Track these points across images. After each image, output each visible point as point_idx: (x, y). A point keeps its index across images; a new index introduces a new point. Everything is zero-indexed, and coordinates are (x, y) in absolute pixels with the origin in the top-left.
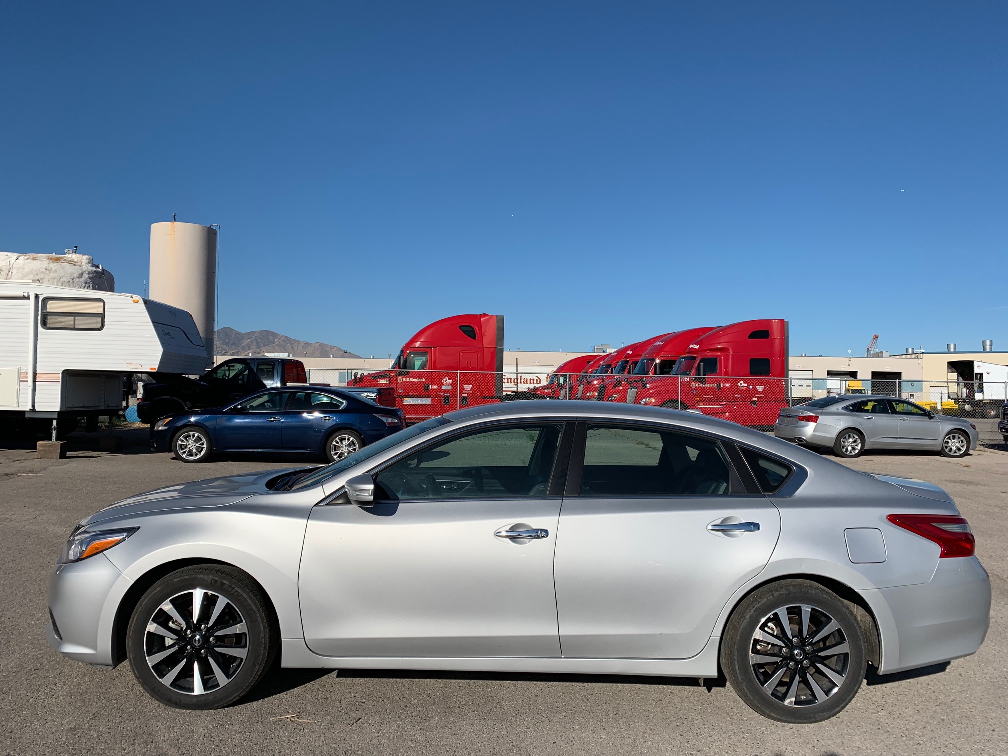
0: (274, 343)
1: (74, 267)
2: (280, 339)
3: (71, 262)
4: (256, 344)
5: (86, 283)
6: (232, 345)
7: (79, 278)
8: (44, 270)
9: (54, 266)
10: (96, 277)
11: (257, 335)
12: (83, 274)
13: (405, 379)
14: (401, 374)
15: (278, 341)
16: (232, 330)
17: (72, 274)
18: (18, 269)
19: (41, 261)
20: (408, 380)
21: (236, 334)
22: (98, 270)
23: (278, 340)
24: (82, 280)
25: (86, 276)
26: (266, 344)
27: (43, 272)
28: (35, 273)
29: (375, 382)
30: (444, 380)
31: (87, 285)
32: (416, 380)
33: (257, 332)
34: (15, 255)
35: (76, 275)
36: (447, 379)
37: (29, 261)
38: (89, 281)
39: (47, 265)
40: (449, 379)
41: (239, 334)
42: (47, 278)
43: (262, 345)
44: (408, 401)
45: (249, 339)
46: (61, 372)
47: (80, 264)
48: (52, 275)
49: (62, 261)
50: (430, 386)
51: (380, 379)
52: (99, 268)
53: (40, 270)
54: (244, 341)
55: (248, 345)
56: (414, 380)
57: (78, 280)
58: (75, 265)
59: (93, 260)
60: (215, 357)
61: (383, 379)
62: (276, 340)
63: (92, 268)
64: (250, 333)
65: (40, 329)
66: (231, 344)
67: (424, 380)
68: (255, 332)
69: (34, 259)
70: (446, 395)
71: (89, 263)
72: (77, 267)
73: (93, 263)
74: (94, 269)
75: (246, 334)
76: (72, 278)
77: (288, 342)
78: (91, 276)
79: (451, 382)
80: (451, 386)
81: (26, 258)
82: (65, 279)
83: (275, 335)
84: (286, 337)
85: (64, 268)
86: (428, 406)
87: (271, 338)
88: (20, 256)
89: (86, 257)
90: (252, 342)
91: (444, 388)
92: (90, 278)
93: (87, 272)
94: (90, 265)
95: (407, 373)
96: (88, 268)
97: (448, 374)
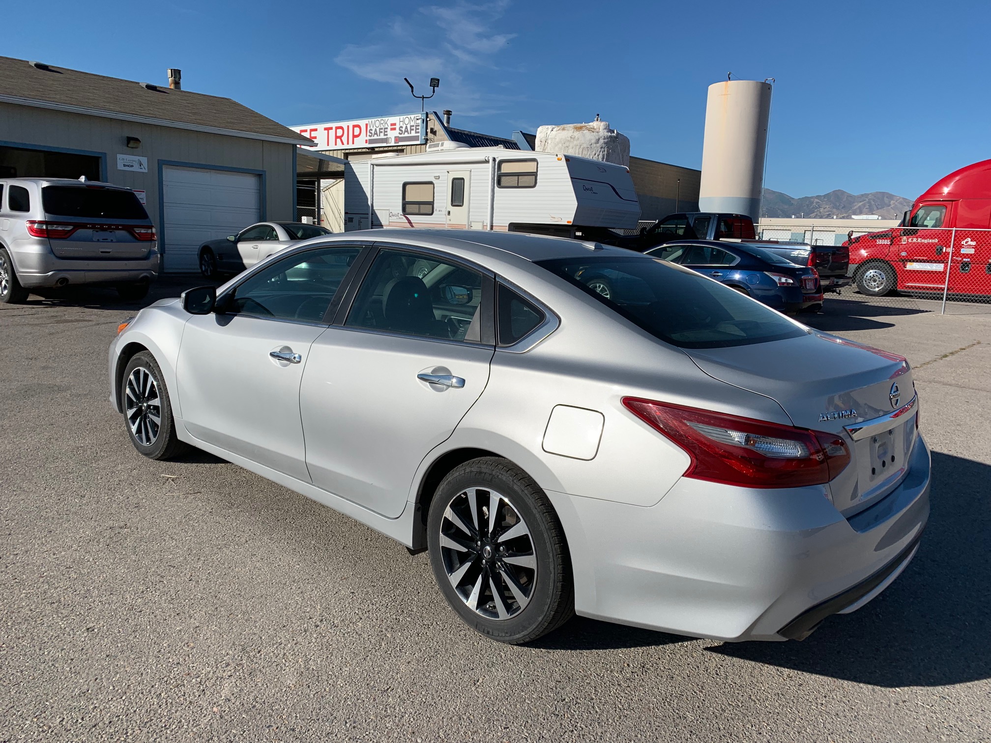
0: (890, 205)
1: (592, 133)
2: (896, 201)
3: (592, 130)
4: (868, 207)
5: (601, 148)
6: (843, 208)
7: (596, 143)
8: (569, 139)
9: (577, 134)
10: (610, 141)
11: (870, 198)
12: (599, 139)
13: (910, 239)
14: (907, 233)
15: (894, 204)
16: (843, 192)
17: (590, 140)
18: (551, 139)
19: (568, 130)
20: (915, 240)
21: (848, 196)
22: (613, 134)
23: (895, 201)
24: (598, 145)
25: (602, 141)
26: (880, 206)
27: (568, 141)
28: (563, 142)
29: (872, 242)
30: (965, 241)
31: (603, 150)
32: (926, 241)
33: (871, 194)
34: (550, 127)
35: (593, 141)
36: (969, 239)
37: (559, 131)
38: (604, 146)
39: (571, 134)
40: (971, 241)
41: (850, 196)
42: (571, 145)
43: (875, 208)
44: (912, 266)
45: (861, 202)
46: (508, 225)
47: (598, 130)
48: (575, 142)
49: (584, 128)
50: (944, 248)
51: (880, 239)
52: (614, 132)
53: (567, 138)
54: (856, 204)
55: (860, 207)
56: (923, 241)
57: (595, 145)
58: (593, 132)
59: (609, 126)
60: (760, 219)
61: (883, 238)
62: (892, 202)
63: (607, 133)
64: (862, 195)
65: (496, 188)
66: (841, 207)
67: (936, 241)
68: (868, 194)
69: (563, 129)
70: (964, 260)
71: (605, 129)
72: (594, 133)
73: (609, 128)
74: (609, 134)
75: (858, 197)
76: (590, 144)
77: (905, 204)
78: (606, 140)
79: (974, 243)
80: (974, 250)
81: (558, 128)
82: (585, 146)
83: (891, 197)
84: (904, 199)
85: (584, 135)
86: (940, 272)
87: (886, 200)
88: (554, 128)
89: (603, 124)
90: (864, 205)
91: (963, 251)
92: (605, 143)
93: (603, 138)
94: (606, 131)
95: (916, 231)
96: (603, 133)
97: (973, 233)
